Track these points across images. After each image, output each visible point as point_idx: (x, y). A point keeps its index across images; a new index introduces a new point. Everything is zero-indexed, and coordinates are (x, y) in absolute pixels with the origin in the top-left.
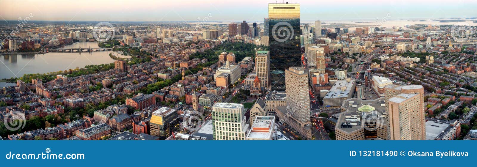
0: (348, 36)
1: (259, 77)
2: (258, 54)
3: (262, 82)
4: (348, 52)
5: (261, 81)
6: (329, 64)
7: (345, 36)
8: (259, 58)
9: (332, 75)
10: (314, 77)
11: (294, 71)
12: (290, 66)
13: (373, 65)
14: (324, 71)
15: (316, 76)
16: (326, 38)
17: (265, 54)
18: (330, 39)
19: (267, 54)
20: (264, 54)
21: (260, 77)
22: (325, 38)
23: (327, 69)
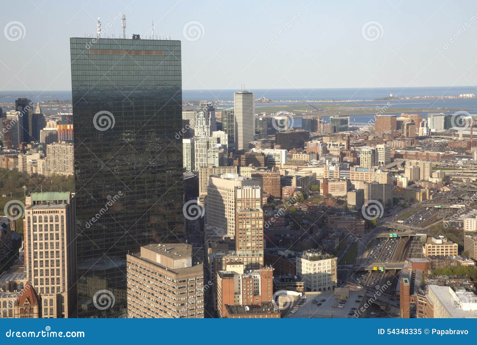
0: (348, 142)
1: (36, 284)
2: (34, 202)
3: (46, 301)
4: (346, 197)
5: (44, 298)
6: (280, 236)
7: (339, 143)
8: (37, 215)
9: (287, 275)
10: (227, 280)
11: (158, 259)
12: (146, 242)
13: (433, 243)
14: (261, 259)
15: (231, 275)
16: (272, 148)
17: (60, 202)
18: (284, 151)
19: (65, 201)
20: (56, 202)
21: (39, 286)
22: (267, 148)
23: (271, 252)
